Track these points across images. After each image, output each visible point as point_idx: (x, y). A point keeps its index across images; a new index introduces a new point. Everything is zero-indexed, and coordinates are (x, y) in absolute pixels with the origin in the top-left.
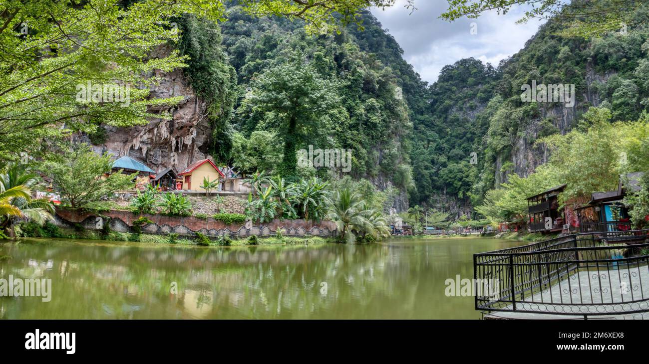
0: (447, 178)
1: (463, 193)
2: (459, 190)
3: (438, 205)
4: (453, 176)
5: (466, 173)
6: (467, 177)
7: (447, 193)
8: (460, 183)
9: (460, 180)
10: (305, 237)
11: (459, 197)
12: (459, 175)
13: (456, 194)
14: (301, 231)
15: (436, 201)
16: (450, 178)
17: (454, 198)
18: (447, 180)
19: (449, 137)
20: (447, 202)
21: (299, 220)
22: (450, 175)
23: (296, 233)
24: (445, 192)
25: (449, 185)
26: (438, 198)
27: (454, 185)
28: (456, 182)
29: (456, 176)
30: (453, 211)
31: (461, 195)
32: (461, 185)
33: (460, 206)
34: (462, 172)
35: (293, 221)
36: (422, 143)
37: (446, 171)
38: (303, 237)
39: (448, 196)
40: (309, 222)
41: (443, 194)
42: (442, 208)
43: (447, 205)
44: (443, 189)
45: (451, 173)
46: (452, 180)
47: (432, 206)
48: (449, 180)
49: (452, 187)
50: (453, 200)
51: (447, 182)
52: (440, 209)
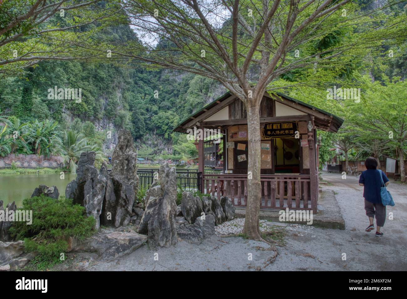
0: (157, 123)
1: (169, 134)
2: (166, 132)
3: (150, 142)
4: (162, 121)
5: (172, 120)
6: (172, 122)
7: (157, 134)
8: (167, 127)
9: (167, 124)
10: (37, 169)
11: (165, 137)
13: (163, 135)
14: (34, 164)
15: (148, 139)
16: (160, 123)
17: (161, 138)
18: (157, 124)
19: (161, 92)
20: (156, 140)
21: (33, 155)
22: (159, 121)
23: (29, 165)
24: (155, 133)
25: (159, 128)
26: (150, 137)
27: (162, 128)
28: (163, 126)
29: (163, 122)
30: (160, 147)
31: (166, 136)
32: (167, 129)
33: (165, 144)
34: (168, 119)
35: (27, 156)
36: (140, 95)
37: (157, 118)
38: (34, 168)
39: (157, 136)
40: (41, 157)
41: (154, 134)
42: (152, 145)
43: (156, 143)
44: (153, 131)
45: (160, 119)
46: (161, 124)
47: (144, 143)
48: (159, 124)
49: (161, 130)
50: (160, 139)
51: (157, 125)
52: (151, 145)
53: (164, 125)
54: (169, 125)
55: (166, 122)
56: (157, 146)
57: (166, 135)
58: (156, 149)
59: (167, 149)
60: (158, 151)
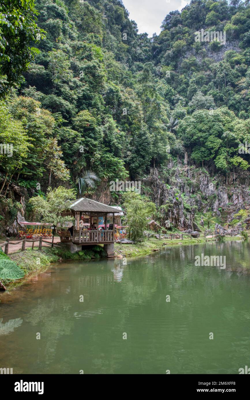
0: (194, 131)
2: (217, 153)
3: (179, 180)
4: (206, 127)
8: (220, 141)
11: (217, 166)
12: (218, 126)
15: (173, 173)
16: (200, 131)
17: (206, 169)
18: (194, 134)
19: (184, 86)
20: (194, 176)
22: (200, 126)
25: (198, 144)
26: (176, 169)
27: (208, 144)
28: (211, 138)
29: (210, 128)
32: (222, 146)
33: (218, 184)
39: (193, 167)
41: (183, 163)
42: (186, 186)
43: (194, 181)
44: (182, 157)
45: (201, 122)
46: (204, 134)
47: (168, 182)
48: (199, 134)
49: (203, 149)
50: (203, 173)
51: (195, 137)
52: (183, 187)
53: (212, 136)
54: (224, 135)
55: (216, 127)
56: (199, 189)
57: (222, 160)
58: (198, 196)
59: (225, 196)
60: (205, 202)
